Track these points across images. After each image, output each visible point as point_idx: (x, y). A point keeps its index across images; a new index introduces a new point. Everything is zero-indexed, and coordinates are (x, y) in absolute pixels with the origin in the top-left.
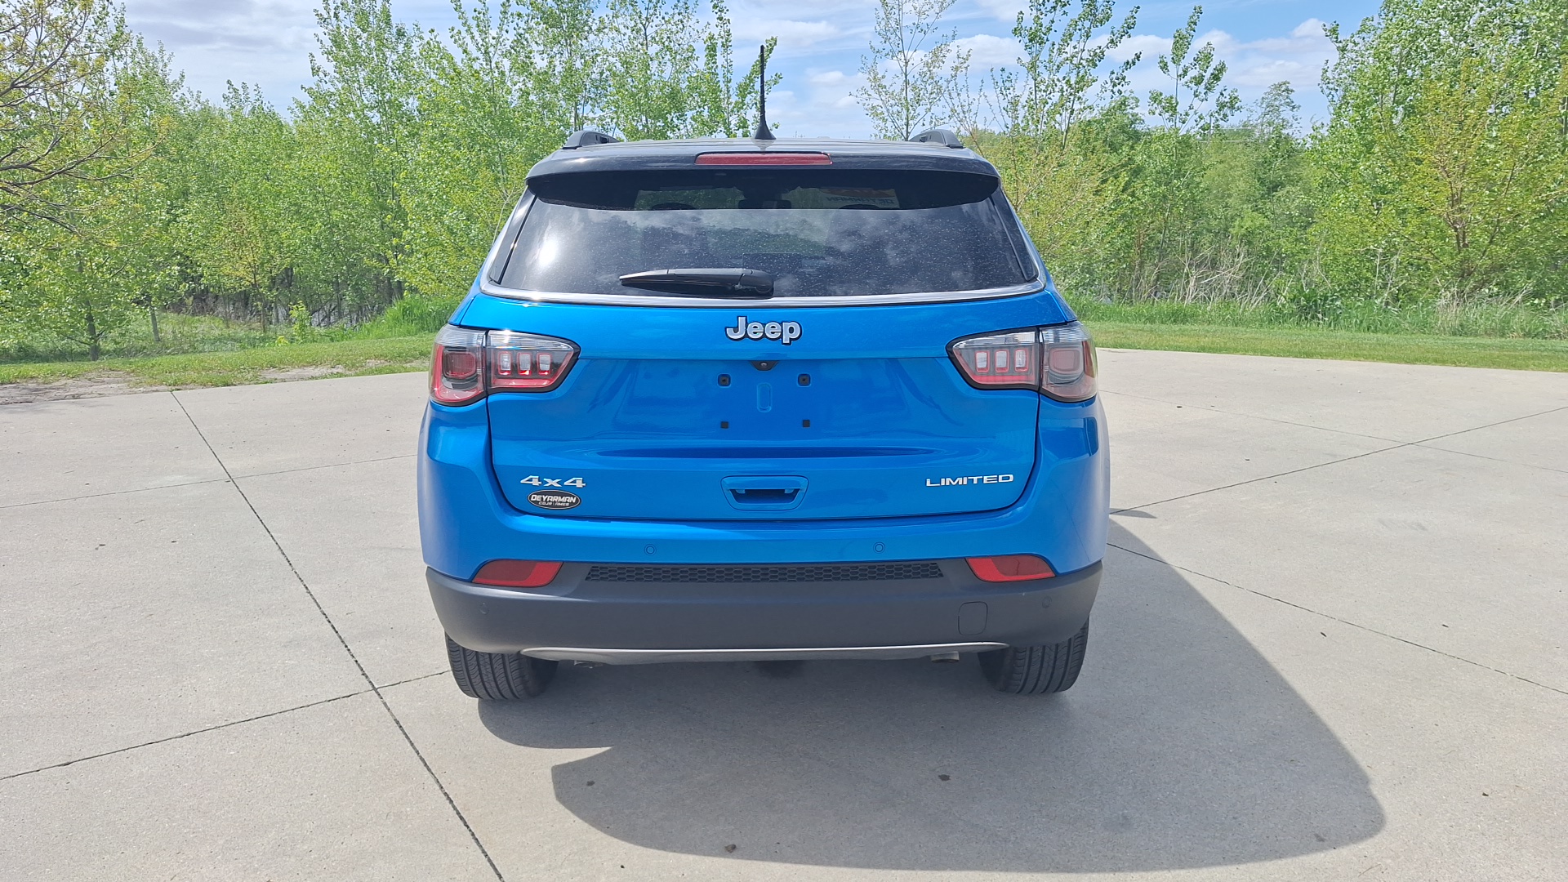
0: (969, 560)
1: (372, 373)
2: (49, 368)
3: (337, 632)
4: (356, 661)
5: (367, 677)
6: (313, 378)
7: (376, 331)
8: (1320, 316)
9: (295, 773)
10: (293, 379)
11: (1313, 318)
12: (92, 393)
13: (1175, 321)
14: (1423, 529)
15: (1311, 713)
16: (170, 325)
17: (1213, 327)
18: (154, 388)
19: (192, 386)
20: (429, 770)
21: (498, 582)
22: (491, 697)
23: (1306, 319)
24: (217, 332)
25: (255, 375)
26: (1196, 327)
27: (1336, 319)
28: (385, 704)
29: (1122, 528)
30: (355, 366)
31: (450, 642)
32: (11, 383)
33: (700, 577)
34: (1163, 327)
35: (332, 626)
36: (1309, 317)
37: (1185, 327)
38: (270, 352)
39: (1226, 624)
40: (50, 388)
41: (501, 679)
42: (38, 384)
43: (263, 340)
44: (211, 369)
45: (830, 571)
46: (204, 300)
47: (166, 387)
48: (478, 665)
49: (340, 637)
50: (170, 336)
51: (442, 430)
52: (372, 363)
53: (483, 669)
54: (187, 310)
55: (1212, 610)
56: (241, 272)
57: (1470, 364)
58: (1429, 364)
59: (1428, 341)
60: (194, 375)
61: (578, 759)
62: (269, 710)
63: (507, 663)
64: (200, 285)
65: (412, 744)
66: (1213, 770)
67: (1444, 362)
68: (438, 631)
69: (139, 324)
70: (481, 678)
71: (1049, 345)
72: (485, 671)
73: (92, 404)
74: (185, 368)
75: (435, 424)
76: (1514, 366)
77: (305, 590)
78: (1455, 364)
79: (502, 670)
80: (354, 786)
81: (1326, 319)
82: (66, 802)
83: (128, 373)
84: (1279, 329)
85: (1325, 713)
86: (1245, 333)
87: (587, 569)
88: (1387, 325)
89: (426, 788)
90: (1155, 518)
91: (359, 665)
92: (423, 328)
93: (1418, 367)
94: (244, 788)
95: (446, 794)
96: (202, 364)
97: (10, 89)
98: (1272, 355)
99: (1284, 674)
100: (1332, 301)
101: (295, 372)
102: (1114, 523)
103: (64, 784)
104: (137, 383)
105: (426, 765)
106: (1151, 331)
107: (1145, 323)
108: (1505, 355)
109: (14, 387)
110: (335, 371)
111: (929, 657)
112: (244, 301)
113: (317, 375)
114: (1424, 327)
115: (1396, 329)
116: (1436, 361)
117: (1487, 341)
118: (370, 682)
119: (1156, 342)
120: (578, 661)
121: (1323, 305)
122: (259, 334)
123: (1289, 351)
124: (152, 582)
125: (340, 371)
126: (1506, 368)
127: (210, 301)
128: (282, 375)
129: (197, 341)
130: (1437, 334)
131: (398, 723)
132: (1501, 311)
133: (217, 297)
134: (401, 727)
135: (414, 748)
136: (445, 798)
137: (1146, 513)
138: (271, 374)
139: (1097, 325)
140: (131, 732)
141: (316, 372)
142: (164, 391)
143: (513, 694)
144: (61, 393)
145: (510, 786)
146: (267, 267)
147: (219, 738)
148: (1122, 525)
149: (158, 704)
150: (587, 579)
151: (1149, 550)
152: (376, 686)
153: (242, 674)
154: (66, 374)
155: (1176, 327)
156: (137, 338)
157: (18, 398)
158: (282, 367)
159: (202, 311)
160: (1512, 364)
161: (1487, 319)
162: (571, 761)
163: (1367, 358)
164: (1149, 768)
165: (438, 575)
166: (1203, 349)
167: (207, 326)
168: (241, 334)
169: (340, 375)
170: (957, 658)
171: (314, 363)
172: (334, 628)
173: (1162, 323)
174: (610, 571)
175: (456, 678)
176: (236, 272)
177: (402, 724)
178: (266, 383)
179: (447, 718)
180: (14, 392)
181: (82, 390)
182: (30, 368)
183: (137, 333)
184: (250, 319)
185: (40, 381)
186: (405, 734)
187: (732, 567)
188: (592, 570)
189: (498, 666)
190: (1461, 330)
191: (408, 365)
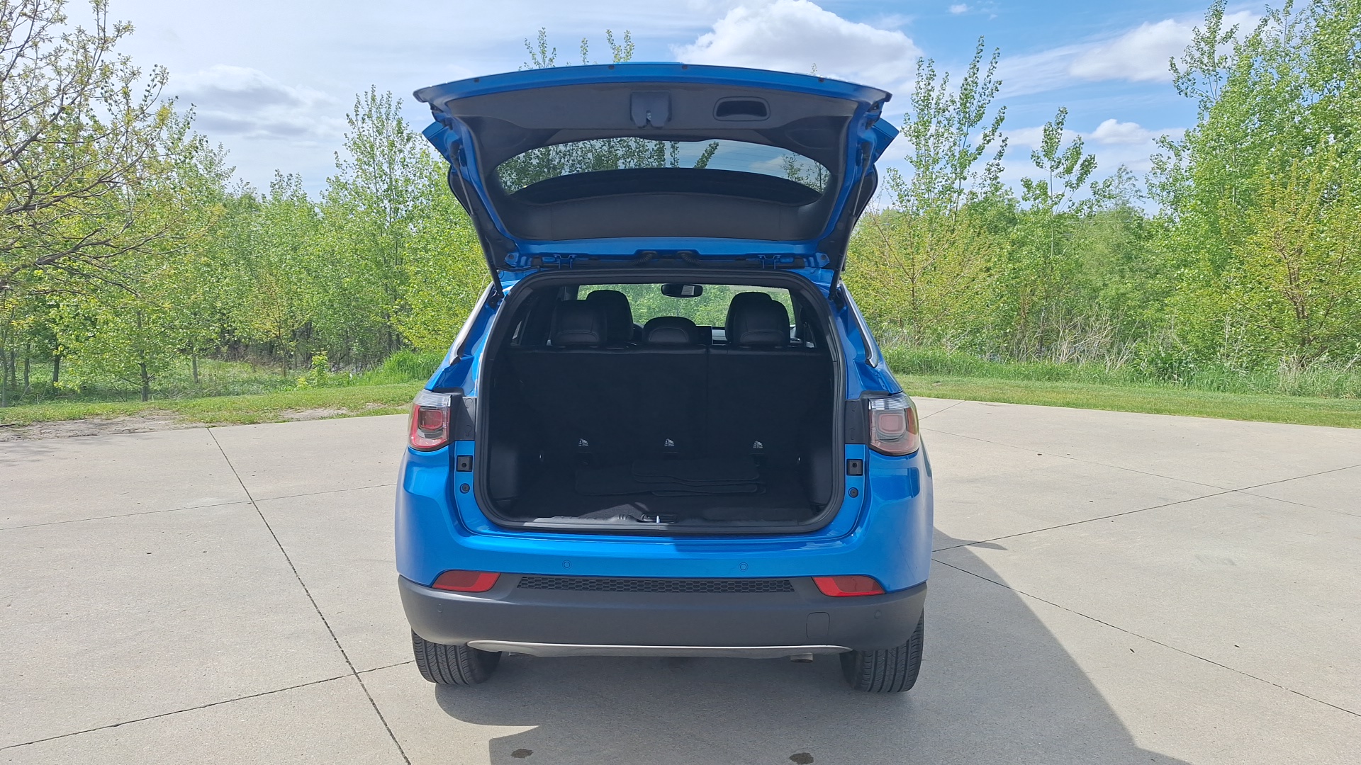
0: (815, 579)
1: (370, 414)
2: (111, 407)
3: (329, 627)
4: (343, 651)
5: (350, 664)
6: (322, 418)
7: (376, 380)
8: (1176, 376)
9: (290, 738)
10: (306, 419)
11: (1169, 378)
12: (144, 428)
13: (1049, 378)
14: (1233, 564)
15: (1113, 716)
16: (207, 369)
17: (1081, 385)
18: (194, 425)
19: (224, 423)
20: (394, 738)
21: (451, 588)
22: (445, 681)
23: (1164, 379)
24: (245, 376)
25: (275, 414)
26: (1067, 384)
27: (1190, 380)
28: (363, 685)
29: (977, 557)
30: (356, 409)
31: (414, 635)
32: (81, 419)
33: (604, 587)
34: (1038, 384)
35: (325, 622)
36: (1166, 378)
37: (1058, 384)
38: (289, 396)
39: (1053, 640)
40: (111, 423)
41: (454, 668)
42: (102, 420)
43: (283, 382)
44: (240, 409)
45: (706, 584)
46: (237, 349)
47: (203, 424)
48: (436, 655)
49: (331, 631)
50: (207, 378)
51: (416, 470)
52: (370, 406)
53: (439, 658)
54: (222, 356)
55: (1043, 627)
56: (268, 326)
57: (1299, 422)
58: (1263, 421)
59: (1267, 400)
60: (227, 415)
61: (511, 734)
62: (273, 687)
63: (459, 654)
64: (234, 336)
65: (382, 718)
66: (1022, 759)
67: (1276, 420)
68: (407, 629)
69: (182, 367)
70: (438, 666)
71: (877, 412)
72: (442, 659)
73: (146, 437)
74: (219, 409)
75: (410, 465)
76: (1338, 425)
77: (306, 593)
78: (1285, 421)
79: (454, 660)
80: (335, 749)
81: (1181, 379)
82: (115, 755)
83: (174, 412)
84: (1140, 387)
85: (1124, 715)
86: (1107, 391)
87: (517, 580)
88: (1234, 385)
89: (390, 752)
90: (1006, 549)
91: (344, 654)
92: (414, 376)
93: (1254, 424)
94: (250, 748)
95: (405, 757)
96: (234, 405)
97: (97, 183)
98: (1127, 411)
99: (1094, 682)
100: (1186, 363)
101: (308, 412)
102: (970, 552)
103: (114, 740)
104: (181, 421)
105: (391, 734)
106: (1026, 387)
107: (1023, 380)
108: (1332, 414)
109: (83, 422)
110: (340, 412)
111: (788, 657)
112: (269, 351)
113: (326, 415)
114: (1268, 388)
115: (1243, 389)
116: (1269, 419)
117: (1322, 401)
118: (352, 668)
119: (1028, 398)
120: (512, 653)
121: (1178, 367)
122: (279, 378)
123: (1142, 408)
124: (186, 584)
125: (344, 412)
126: (1331, 426)
127: (242, 349)
128: (297, 415)
129: (229, 383)
130: (1279, 394)
131: (372, 701)
132: (1335, 375)
133: (247, 346)
134: (374, 704)
135: (383, 721)
136: (405, 761)
137: (998, 545)
138: (288, 414)
139: (980, 381)
140: (166, 702)
141: (326, 412)
142: (202, 427)
143: (463, 680)
144: (119, 428)
145: (455, 753)
146: (290, 322)
147: (233, 708)
148: (977, 554)
149: (188, 681)
150: (519, 586)
151: (996, 576)
152: (357, 672)
153: (253, 659)
154: (126, 412)
155: (1048, 384)
156: (180, 380)
157: (86, 432)
158: (298, 408)
159: (234, 358)
160: (1336, 422)
161: (1323, 382)
162: (506, 735)
163: (1208, 415)
164: (970, 755)
165: (409, 582)
166: (1068, 405)
167: (237, 371)
168: (266, 377)
169: (344, 416)
170: (811, 658)
171: (324, 405)
172: (327, 624)
173: (1038, 380)
174: (536, 581)
175: (418, 665)
176: (264, 326)
177: (375, 702)
178: (285, 421)
179: (410, 698)
180: (83, 426)
181: (136, 426)
182: (96, 407)
183: (180, 375)
184: (274, 365)
185: (104, 417)
186: (377, 710)
187: (630, 579)
188: (522, 580)
189: (451, 656)
190: (1300, 391)
191: (400, 408)
